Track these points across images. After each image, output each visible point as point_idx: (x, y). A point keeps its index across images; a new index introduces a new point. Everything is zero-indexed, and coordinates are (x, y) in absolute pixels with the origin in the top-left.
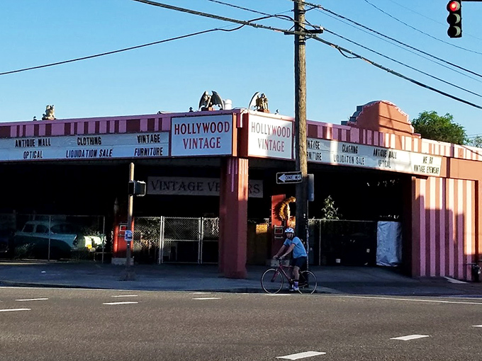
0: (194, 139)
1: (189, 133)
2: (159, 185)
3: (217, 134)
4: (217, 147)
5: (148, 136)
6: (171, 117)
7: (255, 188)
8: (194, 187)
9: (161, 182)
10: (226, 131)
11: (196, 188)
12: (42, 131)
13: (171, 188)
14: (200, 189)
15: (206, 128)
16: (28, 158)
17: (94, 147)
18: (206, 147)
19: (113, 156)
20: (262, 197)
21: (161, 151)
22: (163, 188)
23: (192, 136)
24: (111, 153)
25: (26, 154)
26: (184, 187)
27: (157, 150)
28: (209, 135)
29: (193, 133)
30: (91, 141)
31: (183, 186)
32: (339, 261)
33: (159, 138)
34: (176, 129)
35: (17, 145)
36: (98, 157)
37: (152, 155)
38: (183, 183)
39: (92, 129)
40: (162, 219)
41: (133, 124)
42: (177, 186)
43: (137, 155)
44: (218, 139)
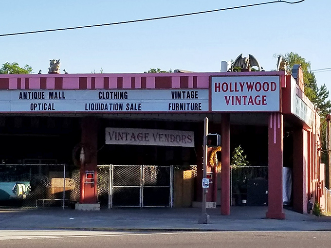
0: (237, 97)
1: (231, 91)
2: (114, 136)
3: (262, 93)
4: (263, 104)
5: (184, 92)
6: (211, 76)
7: (188, 138)
8: (142, 137)
9: (116, 134)
10: (272, 90)
11: (144, 139)
12: (50, 84)
13: (124, 139)
14: (147, 139)
15: (250, 87)
16: (37, 109)
17: (119, 101)
18: (251, 104)
19: (143, 109)
20: (193, 146)
21: (199, 107)
22: (117, 138)
23: (234, 94)
24: (139, 107)
25: (33, 106)
26: (134, 138)
27: (195, 106)
28: (253, 93)
29: (236, 91)
30: (115, 95)
31: (133, 136)
32: (245, 201)
33: (196, 95)
34: (216, 87)
35: (21, 97)
36: (124, 110)
37: (190, 110)
38: (133, 134)
39: (113, 84)
40: (111, 167)
41: (162, 81)
42: (129, 137)
43: (171, 110)
44: (263, 97)
